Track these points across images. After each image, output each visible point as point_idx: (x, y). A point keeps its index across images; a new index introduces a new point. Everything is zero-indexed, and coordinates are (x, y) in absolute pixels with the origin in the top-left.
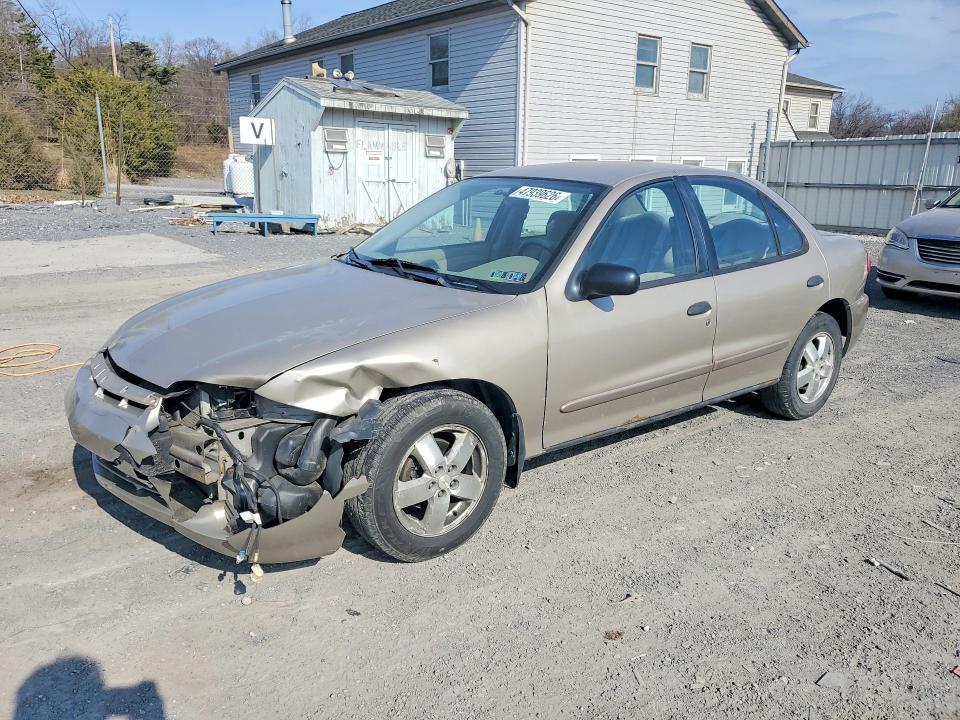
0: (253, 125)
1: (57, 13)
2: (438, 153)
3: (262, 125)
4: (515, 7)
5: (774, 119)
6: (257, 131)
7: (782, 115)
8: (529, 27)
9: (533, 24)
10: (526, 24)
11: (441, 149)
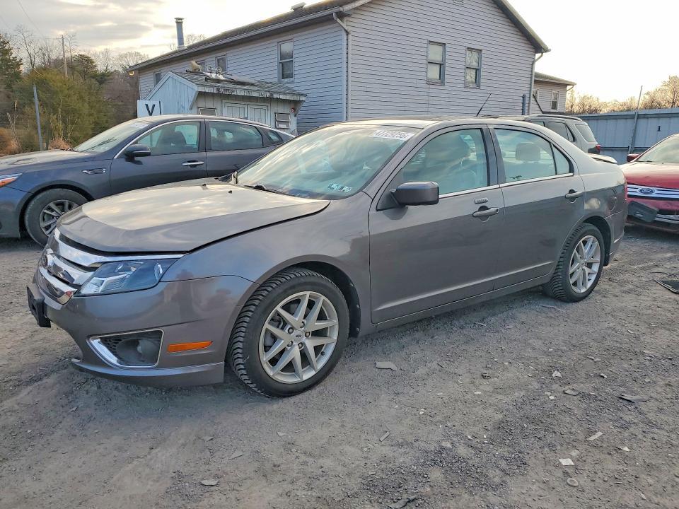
0: (147, 105)
1: (25, 34)
2: (284, 126)
3: (154, 106)
4: (338, 20)
5: (527, 102)
6: (150, 110)
7: (532, 99)
8: (350, 36)
9: (352, 33)
10: (347, 33)
11: (287, 122)
